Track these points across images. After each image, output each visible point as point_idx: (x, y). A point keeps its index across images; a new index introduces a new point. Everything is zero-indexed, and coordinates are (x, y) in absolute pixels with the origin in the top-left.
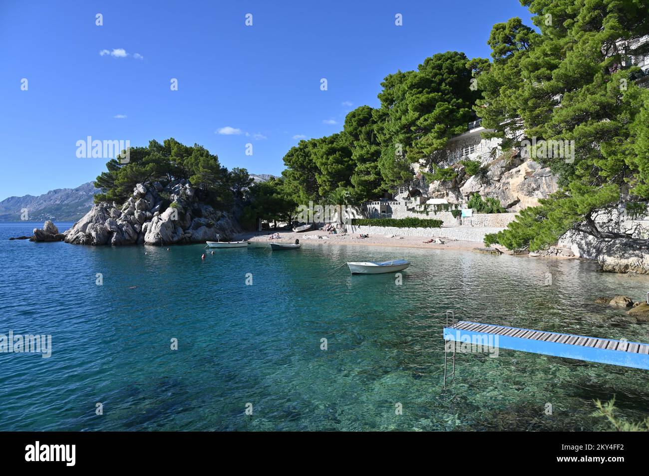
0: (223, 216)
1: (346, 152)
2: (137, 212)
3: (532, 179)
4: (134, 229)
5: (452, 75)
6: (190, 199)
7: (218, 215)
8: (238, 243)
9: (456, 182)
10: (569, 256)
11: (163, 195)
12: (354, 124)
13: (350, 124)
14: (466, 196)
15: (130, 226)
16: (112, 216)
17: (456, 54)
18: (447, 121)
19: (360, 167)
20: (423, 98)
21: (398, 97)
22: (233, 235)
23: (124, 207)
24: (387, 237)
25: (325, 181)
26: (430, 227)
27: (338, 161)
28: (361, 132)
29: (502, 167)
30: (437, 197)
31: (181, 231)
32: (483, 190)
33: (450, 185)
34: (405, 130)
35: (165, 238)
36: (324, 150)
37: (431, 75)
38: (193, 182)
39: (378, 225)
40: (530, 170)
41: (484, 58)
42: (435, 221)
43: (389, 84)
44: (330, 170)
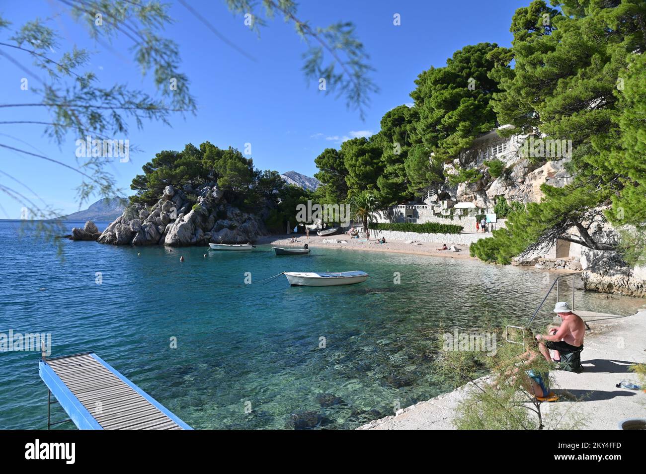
0: (249, 219)
1: (377, 153)
2: (163, 213)
3: (553, 180)
4: (157, 229)
5: (480, 69)
6: (216, 202)
7: (244, 217)
8: (241, 246)
9: (482, 184)
10: (576, 270)
11: (189, 197)
12: (390, 124)
13: (386, 124)
14: (492, 200)
15: (154, 227)
16: (140, 217)
17: (488, 45)
18: (472, 118)
19: (389, 169)
20: (447, 94)
21: (426, 94)
22: (257, 237)
23: (152, 209)
24: (407, 242)
25: (353, 183)
26: (450, 233)
27: (366, 163)
28: (394, 132)
29: (525, 168)
30: (465, 200)
31: (200, 232)
32: (508, 193)
33: (475, 187)
34: (432, 129)
35: (182, 239)
36: (354, 152)
37: (457, 69)
38: (220, 185)
39: (398, 230)
40: (553, 170)
41: (508, 48)
42: (455, 226)
43: (422, 81)
44: (358, 173)
